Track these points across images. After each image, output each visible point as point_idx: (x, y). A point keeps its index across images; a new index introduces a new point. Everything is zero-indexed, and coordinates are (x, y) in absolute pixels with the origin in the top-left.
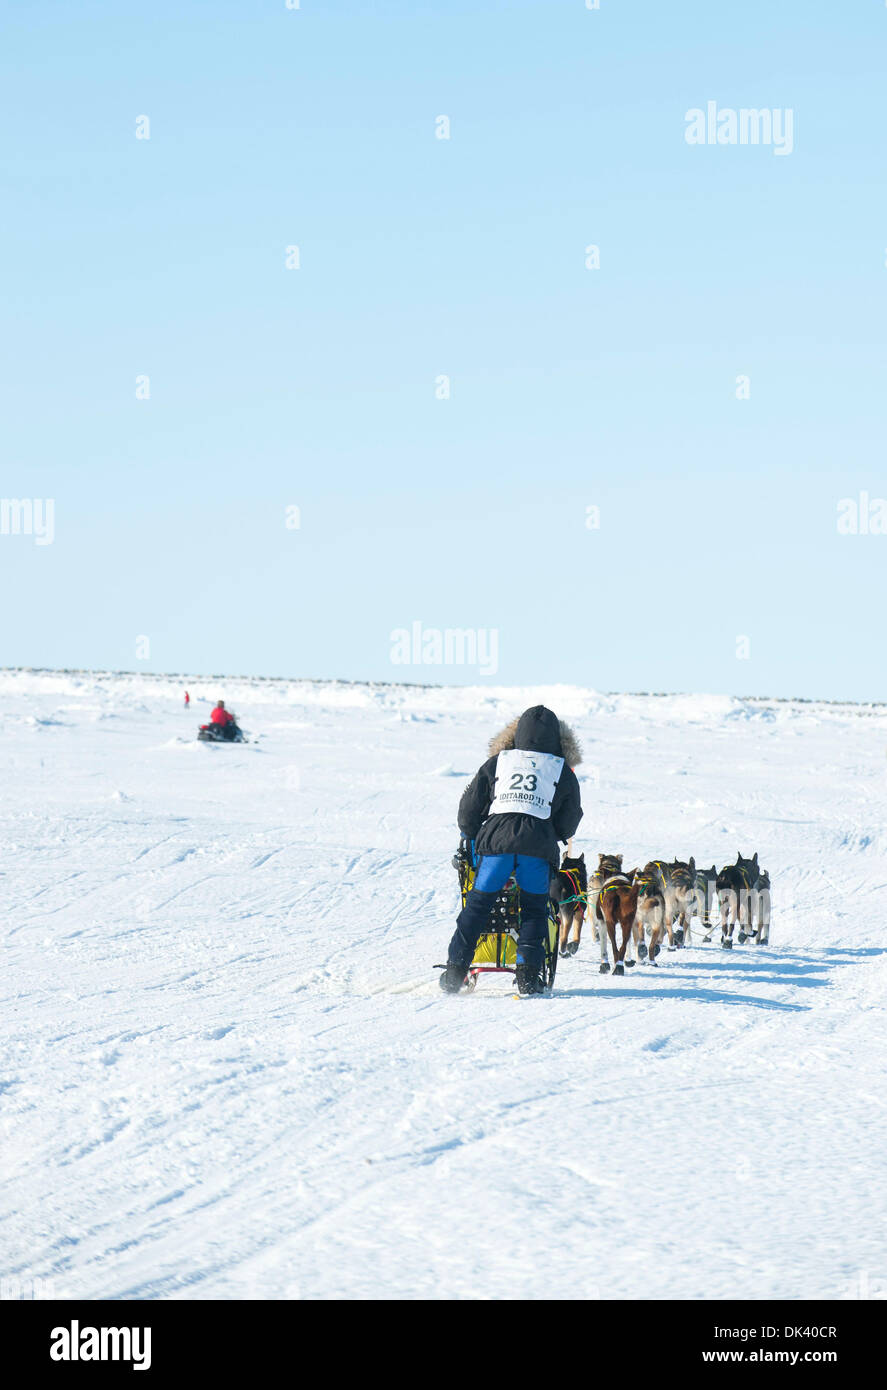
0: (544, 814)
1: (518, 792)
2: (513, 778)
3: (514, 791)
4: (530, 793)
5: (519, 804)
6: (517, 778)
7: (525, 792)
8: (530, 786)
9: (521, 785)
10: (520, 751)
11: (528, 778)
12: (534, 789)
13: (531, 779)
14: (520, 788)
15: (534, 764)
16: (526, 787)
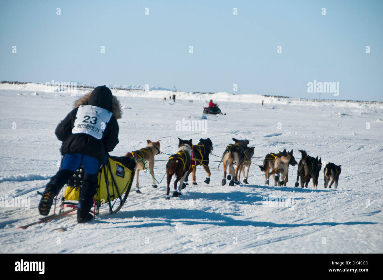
0: (99, 136)
1: (86, 124)
2: (85, 117)
3: (85, 123)
4: (92, 125)
5: (86, 129)
6: (87, 118)
7: (90, 124)
8: (93, 122)
9: (89, 121)
10: (90, 106)
11: (93, 118)
12: (95, 123)
13: (94, 119)
14: (88, 122)
15: (97, 112)
16: (91, 122)
